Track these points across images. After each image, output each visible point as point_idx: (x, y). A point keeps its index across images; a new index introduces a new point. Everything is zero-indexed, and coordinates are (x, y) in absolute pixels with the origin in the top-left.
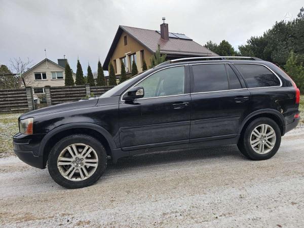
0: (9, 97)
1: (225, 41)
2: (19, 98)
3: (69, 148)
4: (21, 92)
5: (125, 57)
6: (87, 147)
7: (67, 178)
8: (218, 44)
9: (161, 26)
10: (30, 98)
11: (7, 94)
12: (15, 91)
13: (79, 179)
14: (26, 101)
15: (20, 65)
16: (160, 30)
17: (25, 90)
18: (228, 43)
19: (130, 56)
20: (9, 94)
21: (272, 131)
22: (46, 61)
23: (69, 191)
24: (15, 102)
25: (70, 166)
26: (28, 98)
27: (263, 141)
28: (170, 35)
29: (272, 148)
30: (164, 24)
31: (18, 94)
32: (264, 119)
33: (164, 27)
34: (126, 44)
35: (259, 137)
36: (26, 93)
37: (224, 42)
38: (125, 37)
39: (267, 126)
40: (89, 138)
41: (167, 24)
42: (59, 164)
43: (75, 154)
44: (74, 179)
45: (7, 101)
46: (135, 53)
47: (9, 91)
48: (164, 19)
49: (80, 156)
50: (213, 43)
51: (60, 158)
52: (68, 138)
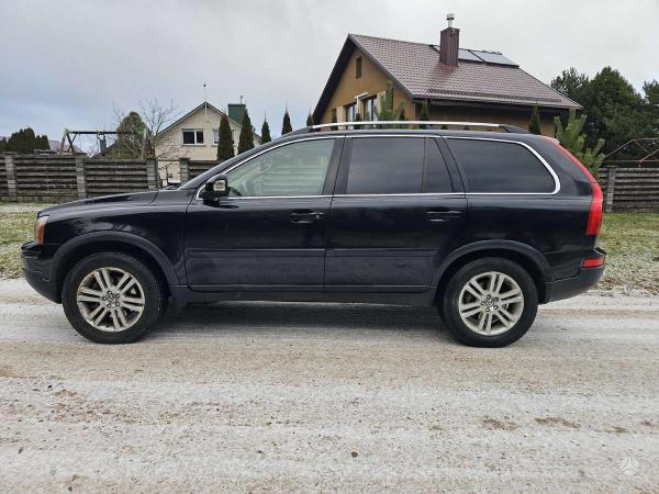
0: (119, 176)
1: (609, 69)
2: (134, 179)
3: (96, 274)
4: (138, 167)
5: (355, 103)
6: (127, 276)
7: (91, 323)
8: (592, 77)
9: (443, 33)
10: (153, 179)
11: (114, 170)
12: (128, 163)
13: (111, 329)
14: (145, 185)
15: (157, 113)
16: (439, 44)
17: (145, 164)
18: (618, 74)
19: (365, 101)
20: (119, 170)
21: (517, 290)
22: (206, 107)
23: (93, 345)
24: (128, 184)
25: (98, 304)
26: (149, 179)
27: (492, 309)
28: (461, 55)
29: (512, 325)
30: (450, 29)
31: (132, 170)
32: (497, 261)
33: (450, 36)
34: (359, 75)
35: (482, 298)
36: (145, 170)
37: (607, 71)
38: (359, 60)
39: (503, 277)
40: (129, 259)
41: (457, 31)
42: (80, 298)
43: (106, 286)
44: (103, 328)
45: (115, 182)
46: (375, 97)
47: (118, 164)
48: (450, 19)
49: (115, 290)
50: (579, 74)
51: (82, 288)
52: (95, 257)
